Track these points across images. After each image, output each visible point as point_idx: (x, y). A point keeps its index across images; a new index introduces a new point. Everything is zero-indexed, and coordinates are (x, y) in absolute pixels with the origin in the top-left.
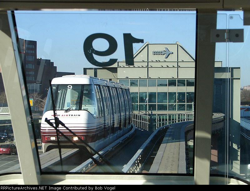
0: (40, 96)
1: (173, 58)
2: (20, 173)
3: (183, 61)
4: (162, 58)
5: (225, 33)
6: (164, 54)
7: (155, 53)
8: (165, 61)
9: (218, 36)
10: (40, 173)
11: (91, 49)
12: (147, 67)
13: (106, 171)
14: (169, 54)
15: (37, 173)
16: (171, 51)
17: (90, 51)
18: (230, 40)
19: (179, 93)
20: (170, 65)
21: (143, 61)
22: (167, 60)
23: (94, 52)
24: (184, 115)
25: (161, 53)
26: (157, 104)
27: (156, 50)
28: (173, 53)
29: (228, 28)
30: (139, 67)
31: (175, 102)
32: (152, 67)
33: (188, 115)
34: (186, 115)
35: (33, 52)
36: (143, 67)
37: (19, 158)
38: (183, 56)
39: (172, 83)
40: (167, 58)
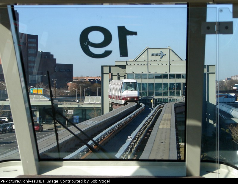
0: (46, 86)
1: (166, 58)
2: (19, 160)
3: (173, 61)
4: (158, 58)
5: (216, 26)
6: (159, 56)
7: (153, 55)
8: (160, 61)
9: (208, 28)
10: (38, 160)
11: (87, 41)
12: (148, 65)
13: (101, 158)
14: (163, 55)
15: (36, 160)
16: (164, 53)
17: (86, 43)
18: (220, 32)
19: (170, 84)
20: (164, 63)
21: (145, 61)
22: (162, 60)
23: (90, 44)
24: (174, 99)
25: (157, 55)
26: (154, 91)
27: (154, 53)
28: (166, 55)
29: (218, 21)
30: (141, 65)
31: (168, 90)
32: (151, 65)
33: (177, 99)
34: (175, 99)
35: (35, 45)
36: (144, 65)
37: (18, 145)
38: (173, 57)
39: (165, 76)
40: (161, 58)
